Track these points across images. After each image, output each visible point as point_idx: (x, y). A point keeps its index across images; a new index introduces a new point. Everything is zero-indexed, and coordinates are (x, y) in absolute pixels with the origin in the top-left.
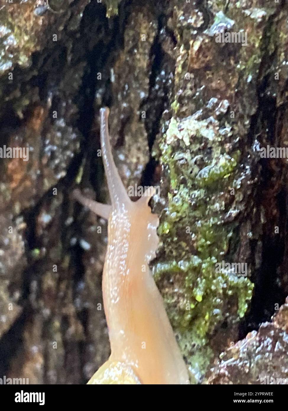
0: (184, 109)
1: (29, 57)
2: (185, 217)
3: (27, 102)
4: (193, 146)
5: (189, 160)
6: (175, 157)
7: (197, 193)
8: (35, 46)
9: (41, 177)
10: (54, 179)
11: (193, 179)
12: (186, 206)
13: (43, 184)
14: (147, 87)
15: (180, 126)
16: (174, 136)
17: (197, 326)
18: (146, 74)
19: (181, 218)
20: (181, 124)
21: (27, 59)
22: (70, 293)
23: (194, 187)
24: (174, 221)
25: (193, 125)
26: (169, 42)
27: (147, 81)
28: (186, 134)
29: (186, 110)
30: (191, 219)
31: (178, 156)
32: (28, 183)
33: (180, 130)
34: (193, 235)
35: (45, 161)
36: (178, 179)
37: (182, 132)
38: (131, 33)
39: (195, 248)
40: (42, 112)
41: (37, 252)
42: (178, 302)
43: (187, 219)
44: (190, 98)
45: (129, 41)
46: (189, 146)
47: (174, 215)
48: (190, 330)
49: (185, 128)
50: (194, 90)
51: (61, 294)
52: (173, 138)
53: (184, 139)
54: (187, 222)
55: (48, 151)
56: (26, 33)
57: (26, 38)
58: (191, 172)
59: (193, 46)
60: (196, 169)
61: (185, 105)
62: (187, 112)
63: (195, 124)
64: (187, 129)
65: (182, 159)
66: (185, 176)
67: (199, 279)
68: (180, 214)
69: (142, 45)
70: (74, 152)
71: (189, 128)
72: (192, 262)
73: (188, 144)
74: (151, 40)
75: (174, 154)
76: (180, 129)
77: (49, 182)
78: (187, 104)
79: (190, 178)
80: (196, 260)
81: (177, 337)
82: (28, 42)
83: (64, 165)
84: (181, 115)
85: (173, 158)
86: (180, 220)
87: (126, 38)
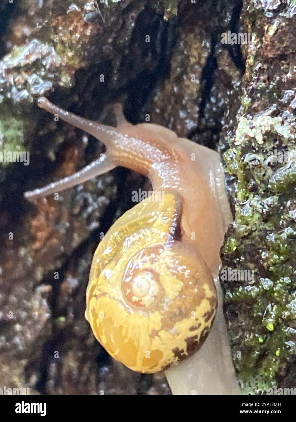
0: (256, 105)
1: (71, 77)
2: (256, 230)
3: (61, 140)
4: (267, 144)
5: (261, 161)
6: (245, 160)
7: (269, 200)
8: (80, 62)
9: (70, 231)
10: (86, 231)
11: (266, 183)
12: (257, 216)
13: (72, 239)
14: (197, 116)
15: (252, 124)
16: (245, 135)
17: (264, 367)
18: (195, 102)
19: (251, 232)
20: (253, 121)
21: (69, 79)
22: (93, 378)
23: (268, 193)
24: (242, 236)
25: (266, 121)
26: (225, 57)
27: (197, 109)
28: (259, 131)
29: (259, 105)
30: (261, 232)
31: (248, 157)
32: (55, 241)
33: (252, 128)
34: (264, 253)
35: (76, 210)
36: (246, 188)
37: (254, 130)
38: (179, 58)
39: (266, 268)
40: (76, 152)
41: (62, 319)
42: (242, 338)
43: (257, 233)
44: (262, 91)
45: (176, 68)
46: (263, 144)
47: (243, 228)
48: (255, 374)
49: (258, 125)
50: (267, 83)
51: (83, 378)
52: (243, 138)
53: (257, 138)
54: (257, 238)
55: (80, 199)
56: (71, 48)
57: (70, 54)
58: (264, 175)
59: (268, 31)
60: (270, 172)
61: (256, 100)
62: (260, 108)
63: (268, 119)
64: (260, 126)
65: (255, 159)
66: (257, 181)
67: (269, 306)
68: (249, 227)
69: (191, 69)
70: (110, 198)
71: (262, 124)
72: (262, 285)
73: (261, 142)
74: (203, 61)
75: (243, 156)
76: (251, 126)
77: (79, 236)
78: (259, 99)
79: (262, 182)
80: (267, 283)
81: (240, 384)
82: (72, 58)
83: (97, 214)
84: (252, 112)
85: (243, 161)
86: (249, 234)
87: (174, 65)
